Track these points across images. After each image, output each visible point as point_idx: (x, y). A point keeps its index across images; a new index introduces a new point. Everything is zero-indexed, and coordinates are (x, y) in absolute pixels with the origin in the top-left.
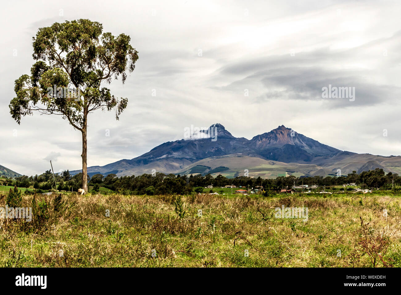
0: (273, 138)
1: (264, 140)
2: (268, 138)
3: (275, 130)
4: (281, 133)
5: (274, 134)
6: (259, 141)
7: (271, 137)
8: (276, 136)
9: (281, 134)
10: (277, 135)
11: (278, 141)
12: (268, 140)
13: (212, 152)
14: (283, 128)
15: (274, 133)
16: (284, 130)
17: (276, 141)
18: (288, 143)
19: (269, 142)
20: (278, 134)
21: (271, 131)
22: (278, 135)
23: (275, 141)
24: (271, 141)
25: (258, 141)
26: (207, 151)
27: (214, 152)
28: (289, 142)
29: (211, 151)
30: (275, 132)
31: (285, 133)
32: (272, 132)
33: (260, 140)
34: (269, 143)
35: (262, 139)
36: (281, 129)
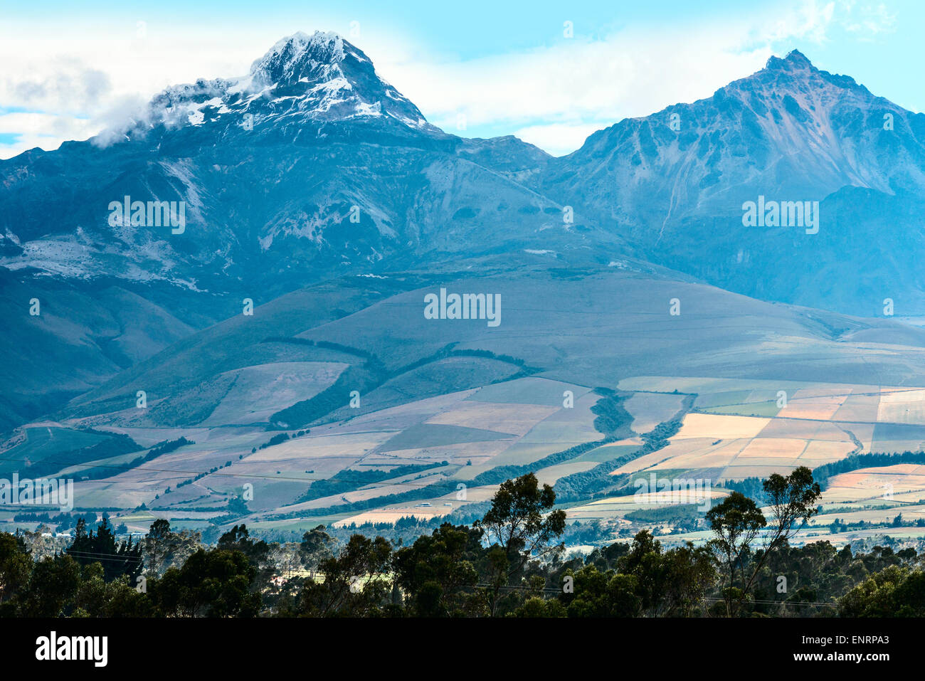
0: (735, 141)
1: (670, 154)
2: (695, 146)
3: (745, 84)
4: (791, 106)
5: (739, 117)
6: (637, 162)
7: (722, 138)
8: (755, 131)
9: (787, 118)
10: (761, 121)
11: (772, 164)
12: (701, 154)
13: (305, 239)
14: (797, 72)
15: (736, 104)
16: (803, 90)
17: (762, 168)
18: (845, 177)
19: (706, 172)
20: (769, 114)
21: (719, 94)
22: (766, 123)
23: (747, 165)
24: (720, 166)
25: (626, 163)
26: (264, 235)
27: (319, 239)
28: (850, 175)
29: (298, 232)
30: (744, 97)
31: (818, 105)
32: (723, 102)
33: (642, 157)
34: (712, 180)
35: (652, 152)
36: (786, 80)
